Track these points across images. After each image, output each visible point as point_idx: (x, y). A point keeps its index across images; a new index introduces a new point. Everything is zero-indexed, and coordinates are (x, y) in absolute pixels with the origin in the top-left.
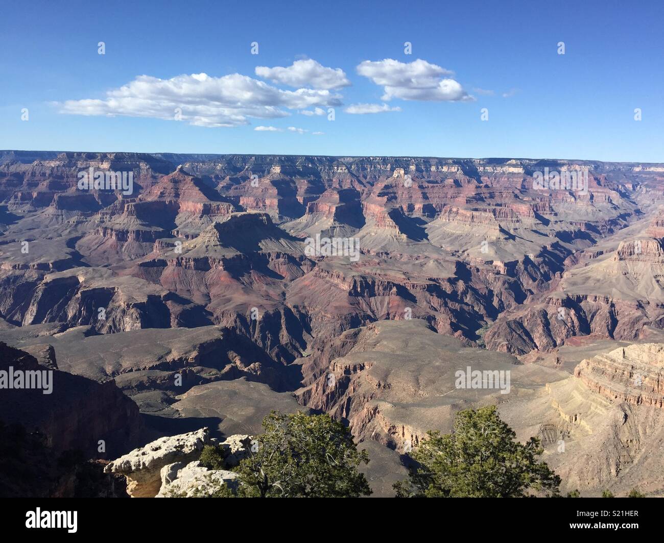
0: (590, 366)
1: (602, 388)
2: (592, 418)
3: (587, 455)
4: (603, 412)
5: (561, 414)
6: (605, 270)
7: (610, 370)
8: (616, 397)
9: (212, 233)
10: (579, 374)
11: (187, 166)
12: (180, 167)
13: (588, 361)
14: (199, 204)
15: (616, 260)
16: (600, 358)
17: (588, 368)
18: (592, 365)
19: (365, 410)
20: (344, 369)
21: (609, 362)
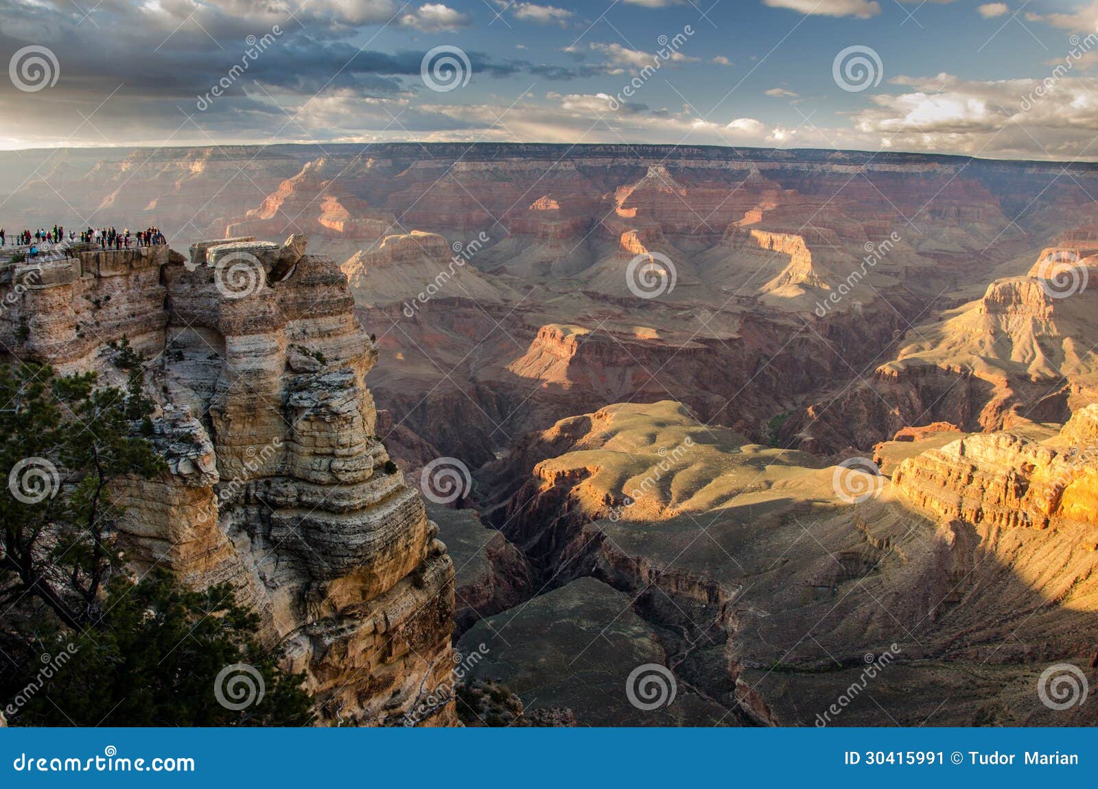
0: (914, 467)
1: (928, 500)
2: (910, 541)
3: (897, 593)
4: (926, 534)
5: (869, 537)
6: (965, 328)
7: (941, 473)
8: (946, 512)
9: (355, 268)
10: (899, 479)
11: (320, 164)
12: (308, 165)
13: (912, 460)
14: (337, 223)
15: (983, 313)
16: (929, 456)
17: (911, 471)
18: (917, 464)
19: (583, 535)
20: (554, 477)
21: (940, 461)
